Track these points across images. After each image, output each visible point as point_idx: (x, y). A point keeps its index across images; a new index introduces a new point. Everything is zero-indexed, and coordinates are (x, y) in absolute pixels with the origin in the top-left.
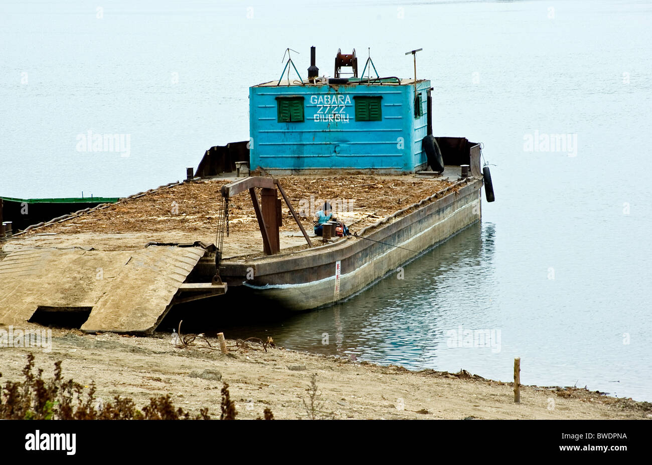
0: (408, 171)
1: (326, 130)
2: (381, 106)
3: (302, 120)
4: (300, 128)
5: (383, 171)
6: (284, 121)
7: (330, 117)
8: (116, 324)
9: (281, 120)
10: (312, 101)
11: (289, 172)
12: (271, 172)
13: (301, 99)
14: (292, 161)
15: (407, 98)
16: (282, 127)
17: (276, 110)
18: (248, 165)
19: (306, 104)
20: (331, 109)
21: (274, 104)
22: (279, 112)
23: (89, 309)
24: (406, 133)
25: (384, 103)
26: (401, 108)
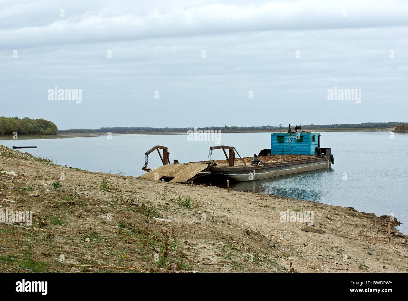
0: (310, 155)
1: (289, 144)
2: (303, 138)
3: (283, 141)
4: (283, 144)
5: (303, 155)
6: (279, 142)
7: (290, 141)
8: (178, 181)
9: (278, 142)
10: (286, 137)
11: (280, 155)
12: (276, 155)
13: (283, 137)
14: (281, 153)
15: (309, 137)
16: (278, 144)
17: (277, 139)
18: (271, 154)
19: (285, 138)
20: (291, 139)
21: (277, 138)
22: (278, 140)
23: (174, 177)
24: (309, 146)
25: (304, 138)
26: (309, 139)
